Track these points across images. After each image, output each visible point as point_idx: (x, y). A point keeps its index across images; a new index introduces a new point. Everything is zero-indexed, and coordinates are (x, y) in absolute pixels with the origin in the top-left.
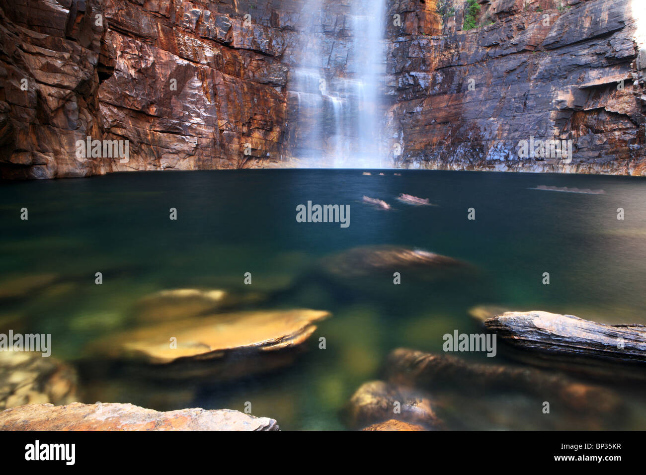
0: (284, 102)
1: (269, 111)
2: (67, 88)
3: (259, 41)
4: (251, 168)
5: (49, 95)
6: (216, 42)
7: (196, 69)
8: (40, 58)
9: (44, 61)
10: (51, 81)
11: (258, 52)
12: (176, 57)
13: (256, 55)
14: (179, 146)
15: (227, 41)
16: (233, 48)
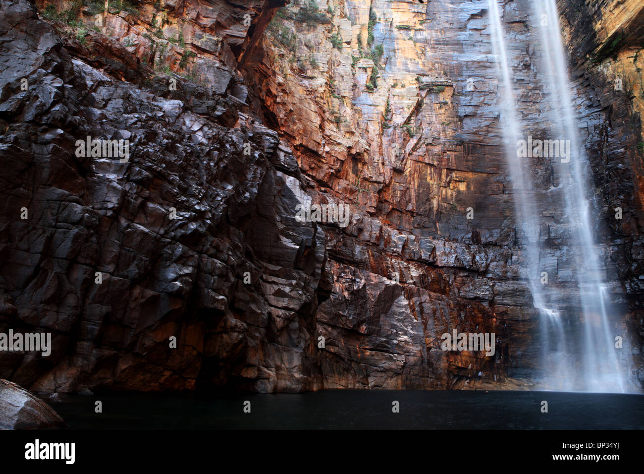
0: (494, 317)
1: (477, 327)
2: (292, 309)
3: (462, 258)
4: (462, 389)
5: (278, 316)
6: (421, 263)
7: (403, 289)
8: (274, 286)
9: (276, 287)
10: (281, 304)
11: (462, 269)
12: (385, 279)
13: (460, 272)
14: (386, 364)
15: (431, 260)
16: (437, 267)
